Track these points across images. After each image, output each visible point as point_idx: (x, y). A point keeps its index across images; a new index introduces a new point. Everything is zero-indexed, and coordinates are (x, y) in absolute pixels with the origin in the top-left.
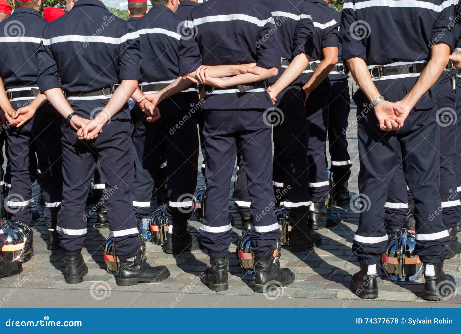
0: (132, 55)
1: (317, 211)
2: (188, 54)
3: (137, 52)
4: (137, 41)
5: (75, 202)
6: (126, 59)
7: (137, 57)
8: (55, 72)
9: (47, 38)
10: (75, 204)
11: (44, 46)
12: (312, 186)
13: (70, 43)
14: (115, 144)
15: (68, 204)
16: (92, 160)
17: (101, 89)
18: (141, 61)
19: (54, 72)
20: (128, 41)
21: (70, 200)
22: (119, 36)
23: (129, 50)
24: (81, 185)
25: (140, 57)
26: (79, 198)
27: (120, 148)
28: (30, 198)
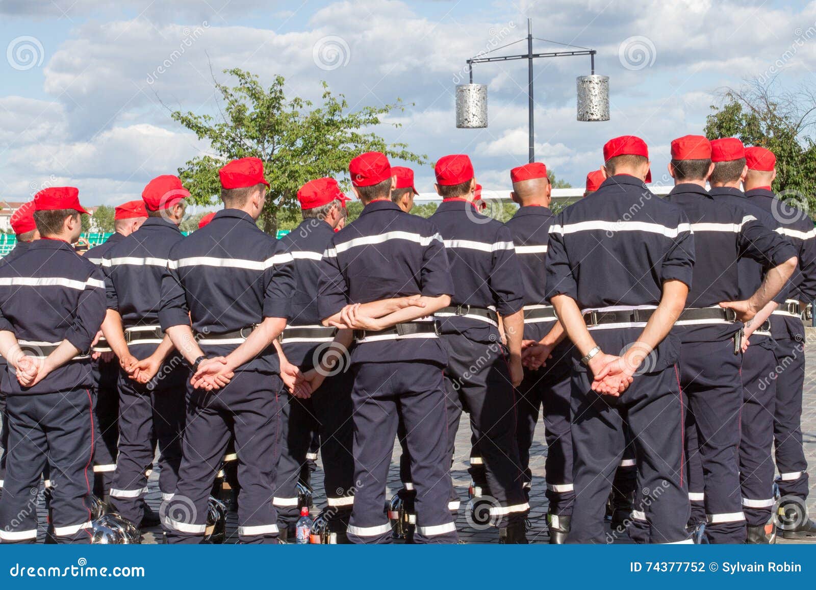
0: (279, 284)
1: (563, 529)
2: (329, 291)
3: (286, 280)
4: (290, 265)
5: (194, 484)
6: (271, 290)
7: (288, 287)
8: (183, 305)
9: (174, 260)
10: (193, 487)
11: (170, 270)
12: (556, 489)
13: (200, 268)
14: (255, 406)
15: (183, 487)
16: (224, 427)
17: (239, 330)
18: (293, 292)
19: (180, 304)
20: (276, 266)
21: (186, 480)
22: (263, 259)
23: (277, 278)
24: (204, 462)
25: (292, 288)
26: (200, 480)
27: (261, 413)
28: (143, 486)
